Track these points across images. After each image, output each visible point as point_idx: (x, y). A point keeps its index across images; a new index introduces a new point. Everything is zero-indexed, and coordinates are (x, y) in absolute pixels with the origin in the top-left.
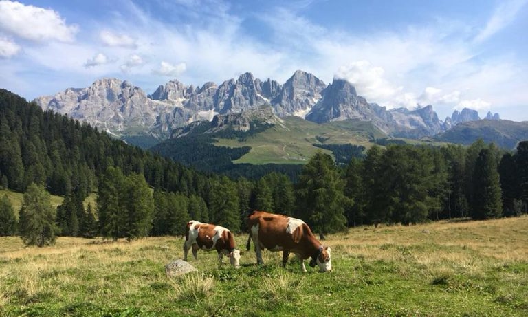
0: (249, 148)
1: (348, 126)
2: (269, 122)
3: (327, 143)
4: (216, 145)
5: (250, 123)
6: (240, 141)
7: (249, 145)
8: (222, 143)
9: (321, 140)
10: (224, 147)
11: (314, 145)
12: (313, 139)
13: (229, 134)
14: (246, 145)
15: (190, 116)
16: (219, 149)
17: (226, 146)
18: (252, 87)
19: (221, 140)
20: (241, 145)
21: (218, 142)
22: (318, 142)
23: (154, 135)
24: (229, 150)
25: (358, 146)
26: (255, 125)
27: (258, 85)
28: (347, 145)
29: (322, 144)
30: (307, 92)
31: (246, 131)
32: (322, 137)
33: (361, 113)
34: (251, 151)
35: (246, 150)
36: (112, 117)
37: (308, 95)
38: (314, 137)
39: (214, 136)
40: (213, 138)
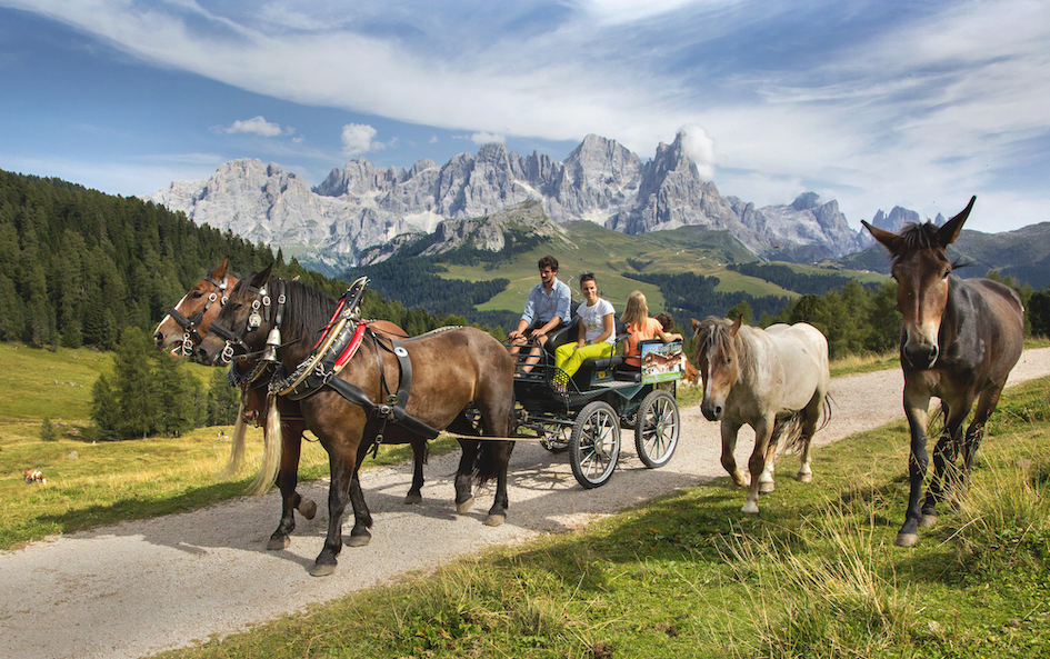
0: (506, 282)
1: (685, 240)
2: (540, 234)
3: (648, 271)
4: (444, 276)
5: (505, 235)
6: (488, 269)
7: (503, 276)
8: (454, 273)
9: (637, 266)
10: (459, 281)
11: (626, 275)
12: (621, 263)
13: (466, 255)
14: (499, 277)
15: (389, 224)
16: (449, 284)
17: (463, 279)
18: (503, 167)
19: (452, 268)
20: (490, 277)
21: (446, 270)
22: (631, 270)
23: (326, 261)
24: (466, 286)
25: (706, 276)
26: (514, 239)
27: (516, 163)
28: (685, 274)
29: (638, 274)
30: (608, 175)
31: (498, 249)
32: (639, 259)
33: (708, 215)
34: (510, 287)
35: (498, 287)
36: (250, 229)
37: (609, 181)
38: (624, 260)
39: (438, 261)
40: (436, 265)
